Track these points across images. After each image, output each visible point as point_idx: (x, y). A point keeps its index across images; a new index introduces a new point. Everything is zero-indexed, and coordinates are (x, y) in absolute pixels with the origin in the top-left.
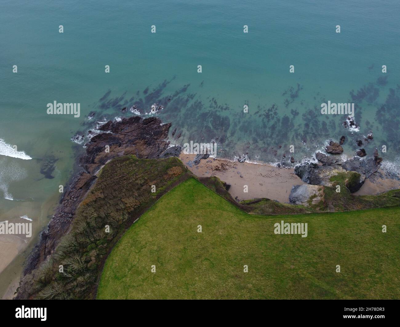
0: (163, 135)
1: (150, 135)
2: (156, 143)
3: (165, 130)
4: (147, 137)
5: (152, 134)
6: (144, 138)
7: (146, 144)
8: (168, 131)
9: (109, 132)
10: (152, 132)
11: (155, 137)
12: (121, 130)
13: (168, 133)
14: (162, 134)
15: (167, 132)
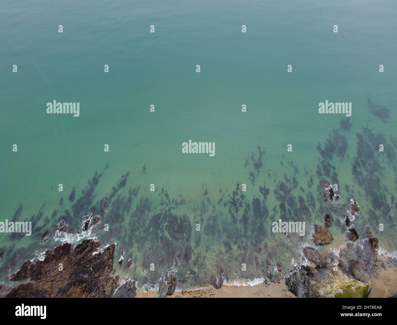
0: (107, 268)
1: (88, 273)
2: (99, 285)
3: (108, 259)
4: (84, 277)
5: (91, 269)
6: (81, 282)
7: (84, 291)
8: (112, 258)
9: (28, 281)
10: (90, 267)
11: (96, 275)
12: (46, 273)
13: (112, 262)
14: (105, 267)
15: (111, 260)
